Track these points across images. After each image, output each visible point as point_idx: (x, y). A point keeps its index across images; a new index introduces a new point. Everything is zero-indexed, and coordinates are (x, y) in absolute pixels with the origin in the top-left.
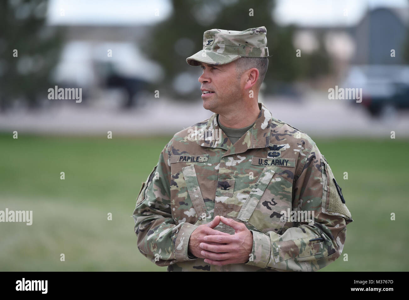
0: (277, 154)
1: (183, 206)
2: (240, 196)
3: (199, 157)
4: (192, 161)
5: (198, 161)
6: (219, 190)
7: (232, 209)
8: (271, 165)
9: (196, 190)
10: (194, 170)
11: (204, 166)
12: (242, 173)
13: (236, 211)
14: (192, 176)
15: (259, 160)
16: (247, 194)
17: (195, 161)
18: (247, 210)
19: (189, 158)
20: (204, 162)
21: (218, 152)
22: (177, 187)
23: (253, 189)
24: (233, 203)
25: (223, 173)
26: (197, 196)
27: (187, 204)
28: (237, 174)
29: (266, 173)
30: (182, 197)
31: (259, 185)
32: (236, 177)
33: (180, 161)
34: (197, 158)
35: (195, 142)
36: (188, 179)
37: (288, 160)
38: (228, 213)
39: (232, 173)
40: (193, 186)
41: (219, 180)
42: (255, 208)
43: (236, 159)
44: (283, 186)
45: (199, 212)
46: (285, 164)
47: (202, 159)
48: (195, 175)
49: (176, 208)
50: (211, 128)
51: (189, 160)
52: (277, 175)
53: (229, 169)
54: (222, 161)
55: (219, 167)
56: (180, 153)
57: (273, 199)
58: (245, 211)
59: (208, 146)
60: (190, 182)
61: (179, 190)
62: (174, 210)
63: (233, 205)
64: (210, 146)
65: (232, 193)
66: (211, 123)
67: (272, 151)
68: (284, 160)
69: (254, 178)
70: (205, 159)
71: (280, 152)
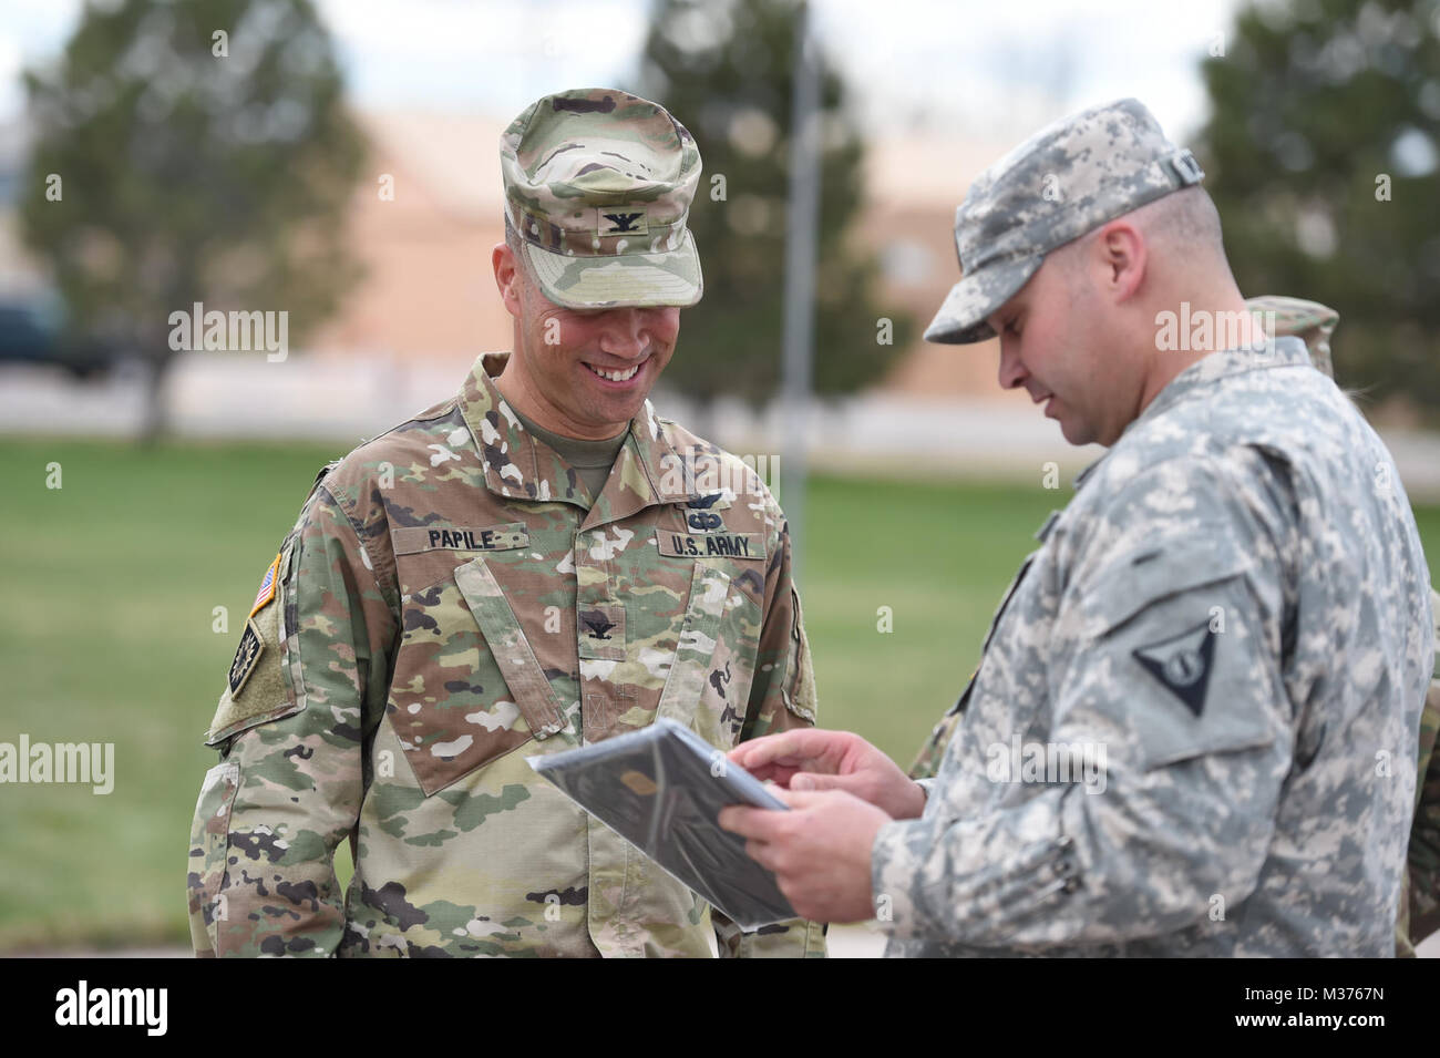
0: (711, 520)
1: (465, 697)
2: (652, 659)
3: (491, 532)
4: (471, 545)
5: (493, 546)
6: (583, 638)
7: (632, 701)
8: (710, 554)
9: (515, 640)
10: (489, 576)
11: (521, 561)
12: (641, 584)
13: (644, 708)
14: (489, 594)
15: (673, 537)
16: (666, 649)
17: (481, 547)
18: (679, 703)
19: (457, 537)
20: (515, 548)
21: (555, 516)
22: (437, 632)
23: (684, 634)
24: (632, 680)
25: (589, 583)
26: (520, 662)
27: (478, 690)
28: (625, 586)
29: (705, 581)
30: (460, 667)
31: (696, 619)
32: (624, 596)
33: (433, 545)
34: (486, 536)
35: (457, 483)
36: (481, 605)
37: (747, 539)
38: (621, 712)
39: (612, 583)
40: (503, 629)
41: (582, 607)
42: (699, 694)
43: (611, 537)
44: (743, 621)
45: (538, 713)
46: (742, 549)
47: (505, 538)
48: (498, 592)
49: (424, 704)
50: (491, 435)
51: (462, 544)
52: (733, 587)
53: (604, 571)
54: (579, 545)
55: (574, 564)
56: (420, 519)
57: (728, 663)
58: (676, 706)
59: (524, 495)
60: (488, 616)
61: (444, 643)
62: (414, 709)
63: (634, 686)
64: (531, 495)
65: (624, 649)
66: (477, 420)
67: (695, 512)
68: (737, 539)
69: (678, 597)
70: (516, 538)
71: (719, 514)
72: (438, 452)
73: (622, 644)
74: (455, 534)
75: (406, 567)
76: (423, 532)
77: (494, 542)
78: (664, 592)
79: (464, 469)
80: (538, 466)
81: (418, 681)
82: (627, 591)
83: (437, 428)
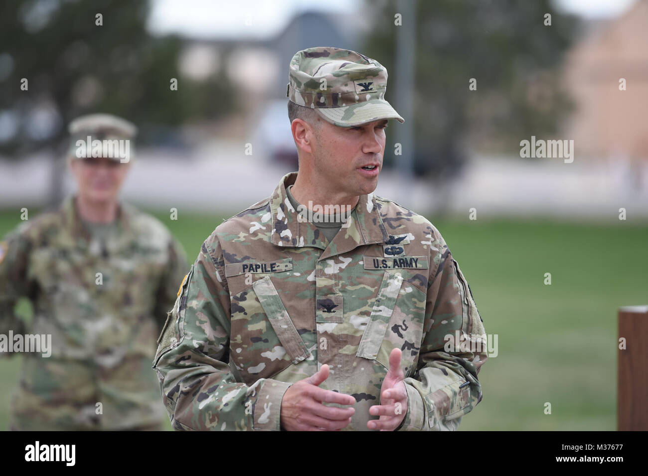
0: (398, 250)
1: (260, 345)
2: (356, 320)
3: (275, 264)
4: (265, 270)
5: (276, 270)
6: (319, 313)
7: (346, 342)
8: (394, 267)
9: (283, 316)
10: (272, 285)
11: (288, 277)
12: (353, 284)
13: (352, 345)
14: (270, 294)
15: (374, 260)
16: (366, 316)
17: (269, 271)
18: (371, 341)
19: (257, 267)
20: (286, 271)
21: (308, 253)
22: (246, 314)
23: (375, 308)
24: (345, 332)
25: (323, 286)
26: (285, 327)
27: (266, 341)
28: (344, 286)
29: (389, 281)
30: (257, 330)
31: (383, 300)
32: (343, 291)
33: (244, 272)
34: (272, 266)
35: (261, 240)
36: (265, 300)
37: (417, 259)
38: (340, 348)
39: (336, 285)
40: (277, 311)
41: (318, 297)
42: (383, 336)
43: (337, 261)
44: (414, 300)
45: (294, 351)
46: (414, 264)
47: (280, 266)
48: (275, 293)
49: (243, 348)
50: (281, 216)
51: (260, 270)
52: (406, 283)
53: (332, 279)
54: (318, 267)
55: (315, 276)
56: (239, 259)
57: (404, 321)
58: (369, 343)
59: (290, 245)
60: (269, 305)
61: (250, 319)
62: (239, 351)
63: (347, 335)
64: (294, 244)
65: (342, 316)
66: (276, 208)
67: (389, 246)
68: (411, 259)
69: (373, 290)
70: (286, 266)
71: (402, 247)
72: (254, 225)
73: (341, 314)
74: (256, 265)
75: (231, 283)
76: (239, 266)
77: (276, 268)
78: (364, 288)
79: (265, 233)
80: (299, 229)
81: (239, 337)
82: (345, 289)
83: (258, 213)
